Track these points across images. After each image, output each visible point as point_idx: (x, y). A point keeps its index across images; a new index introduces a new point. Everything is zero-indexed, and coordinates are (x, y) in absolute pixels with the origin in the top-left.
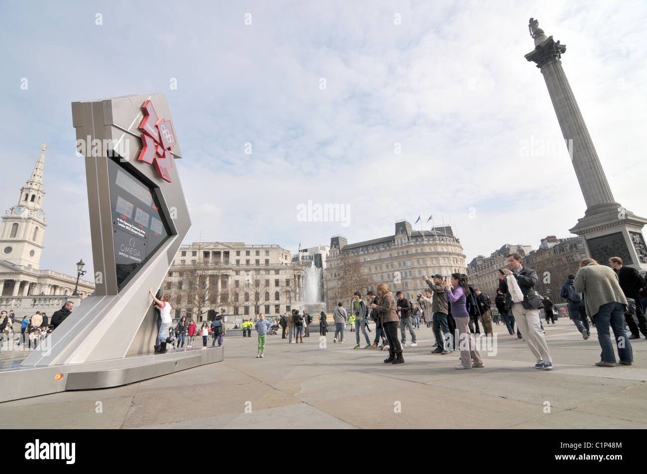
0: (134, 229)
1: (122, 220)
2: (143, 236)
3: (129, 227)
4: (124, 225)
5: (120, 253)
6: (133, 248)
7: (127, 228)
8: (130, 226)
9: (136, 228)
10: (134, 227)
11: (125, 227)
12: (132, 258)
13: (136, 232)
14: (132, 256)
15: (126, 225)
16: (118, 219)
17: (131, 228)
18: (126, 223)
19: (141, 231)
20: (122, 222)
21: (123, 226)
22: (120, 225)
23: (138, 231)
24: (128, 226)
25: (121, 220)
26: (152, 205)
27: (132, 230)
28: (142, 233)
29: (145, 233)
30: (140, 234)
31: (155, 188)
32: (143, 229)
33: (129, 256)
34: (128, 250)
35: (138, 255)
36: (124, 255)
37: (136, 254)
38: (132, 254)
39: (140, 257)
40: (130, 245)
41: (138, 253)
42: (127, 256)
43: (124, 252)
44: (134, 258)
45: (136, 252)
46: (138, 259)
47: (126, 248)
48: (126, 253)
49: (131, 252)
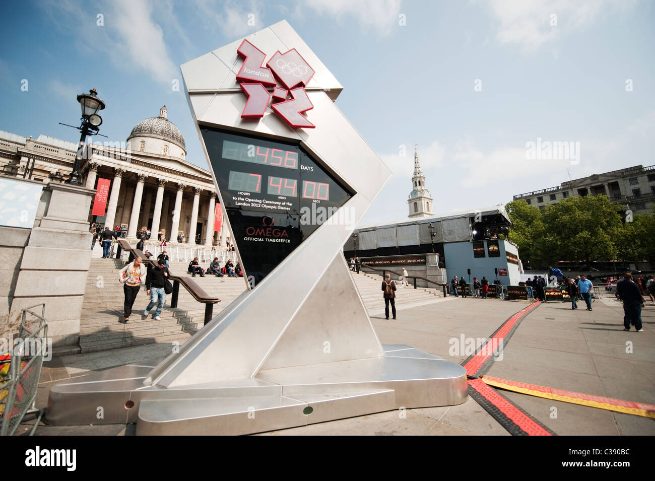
0: (268, 204)
1: (242, 198)
2: (287, 209)
3: (258, 203)
4: (247, 202)
5: (246, 239)
6: (270, 227)
7: (253, 205)
8: (260, 202)
9: (270, 202)
10: (267, 202)
11: (249, 205)
12: (271, 240)
13: (272, 207)
14: (272, 238)
15: (251, 202)
16: (236, 199)
17: (262, 203)
18: (250, 200)
19: (284, 204)
20: (243, 199)
21: (244, 204)
22: (239, 204)
23: (277, 205)
24: (253, 202)
25: (240, 199)
26: (299, 167)
27: (265, 206)
28: (286, 206)
29: (291, 205)
30: (282, 208)
31: (301, 144)
32: (286, 201)
33: (265, 240)
34: (261, 231)
35: (282, 235)
36: (254, 239)
37: (280, 234)
38: (270, 236)
39: (288, 236)
40: (265, 225)
41: (281, 232)
42: (260, 240)
43: (254, 236)
44: (276, 240)
45: (279, 232)
46: (284, 240)
47: (258, 230)
48: (258, 236)
49: (268, 234)
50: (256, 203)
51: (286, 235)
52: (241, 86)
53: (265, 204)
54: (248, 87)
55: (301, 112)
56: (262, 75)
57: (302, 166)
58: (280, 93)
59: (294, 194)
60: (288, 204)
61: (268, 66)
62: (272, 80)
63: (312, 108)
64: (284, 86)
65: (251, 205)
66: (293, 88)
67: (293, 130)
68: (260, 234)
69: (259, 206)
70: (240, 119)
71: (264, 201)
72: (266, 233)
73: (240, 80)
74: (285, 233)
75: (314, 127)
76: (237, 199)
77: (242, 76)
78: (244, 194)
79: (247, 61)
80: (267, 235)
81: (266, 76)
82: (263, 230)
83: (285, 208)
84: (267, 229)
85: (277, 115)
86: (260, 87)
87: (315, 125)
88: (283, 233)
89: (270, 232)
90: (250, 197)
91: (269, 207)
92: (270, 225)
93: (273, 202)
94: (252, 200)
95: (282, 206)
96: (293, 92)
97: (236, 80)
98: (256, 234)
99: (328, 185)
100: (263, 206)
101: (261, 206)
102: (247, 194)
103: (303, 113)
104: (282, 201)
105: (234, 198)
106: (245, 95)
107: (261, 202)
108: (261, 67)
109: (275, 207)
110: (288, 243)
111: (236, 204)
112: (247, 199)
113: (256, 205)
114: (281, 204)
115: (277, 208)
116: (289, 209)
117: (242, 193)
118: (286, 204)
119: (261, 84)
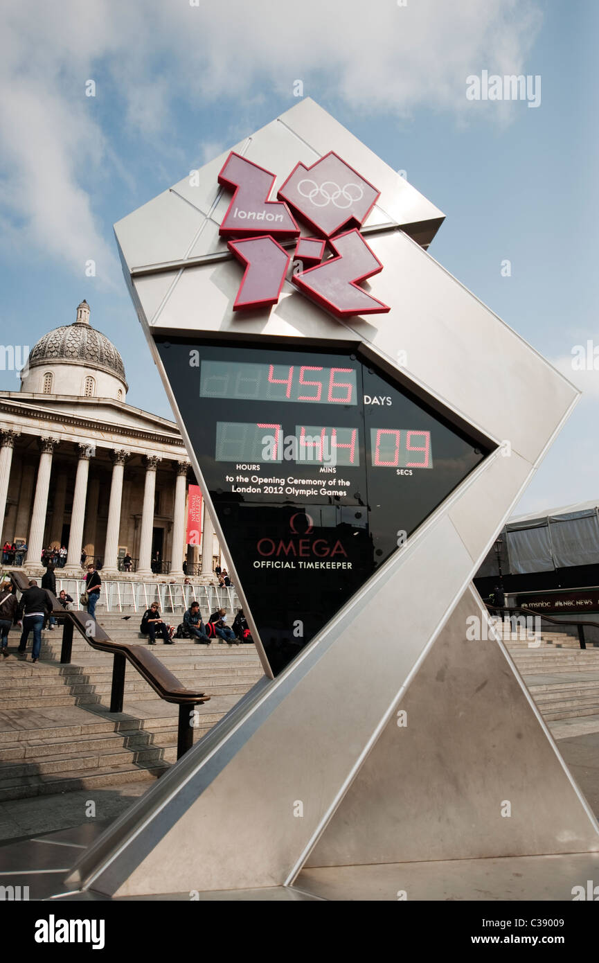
0: (298, 487)
1: (244, 477)
2: (341, 494)
3: (278, 485)
4: (255, 486)
5: (259, 564)
6: (307, 537)
7: (268, 490)
9: (303, 482)
10: (296, 482)
11: (259, 490)
12: (310, 565)
13: (308, 493)
15: (264, 484)
16: (231, 479)
17: (287, 485)
18: (260, 481)
19: (332, 483)
20: (247, 480)
21: (250, 490)
22: (239, 490)
23: (318, 487)
24: (268, 485)
25: (240, 478)
26: (360, 399)
27: (293, 490)
28: (337, 488)
29: (348, 484)
30: (330, 493)
31: (360, 349)
32: (338, 476)
33: (297, 565)
34: (287, 547)
35: (334, 552)
36: (275, 565)
37: (328, 550)
38: (308, 555)
39: (346, 555)
40: (295, 532)
41: (331, 546)
42: (287, 565)
43: (273, 559)
44: (322, 565)
45: (325, 545)
46: (339, 564)
47: (281, 544)
48: (285, 559)
49: (304, 551)
50: (274, 485)
51: (343, 552)
52: (230, 247)
53: (292, 486)
54: (242, 247)
55: (355, 283)
56: (270, 217)
57: (365, 397)
58: (309, 248)
59: (353, 460)
60: (341, 482)
61: (281, 198)
62: (289, 225)
63: (379, 271)
64: (316, 233)
65: (263, 490)
66: (337, 233)
67: (341, 322)
68: (287, 551)
69: (281, 492)
70: (231, 314)
71: (291, 480)
72: (297, 552)
73: (227, 235)
74: (339, 549)
75: (386, 310)
76: (235, 479)
77: (230, 226)
78: (247, 467)
79: (239, 195)
80: (301, 555)
81: (279, 219)
82: (291, 544)
83: (335, 493)
84: (301, 542)
85: (306, 297)
86: (267, 244)
87: (388, 305)
88: (335, 548)
89: (308, 548)
90: (260, 474)
91: (302, 491)
92: (307, 533)
93: (309, 482)
94: (266, 480)
95: (328, 488)
96: (336, 243)
97: (219, 237)
98: (278, 554)
99: (427, 434)
100: (289, 490)
101: (284, 491)
102: (254, 467)
103: (361, 283)
104: (328, 476)
105: (227, 477)
106: (237, 263)
107: (283, 483)
108: (267, 203)
109: (314, 492)
110: (347, 570)
111: (233, 491)
112: (255, 479)
113: (274, 490)
114: (327, 483)
115: (319, 492)
116: (345, 495)
117: (244, 467)
118: (337, 483)
119: (270, 236)
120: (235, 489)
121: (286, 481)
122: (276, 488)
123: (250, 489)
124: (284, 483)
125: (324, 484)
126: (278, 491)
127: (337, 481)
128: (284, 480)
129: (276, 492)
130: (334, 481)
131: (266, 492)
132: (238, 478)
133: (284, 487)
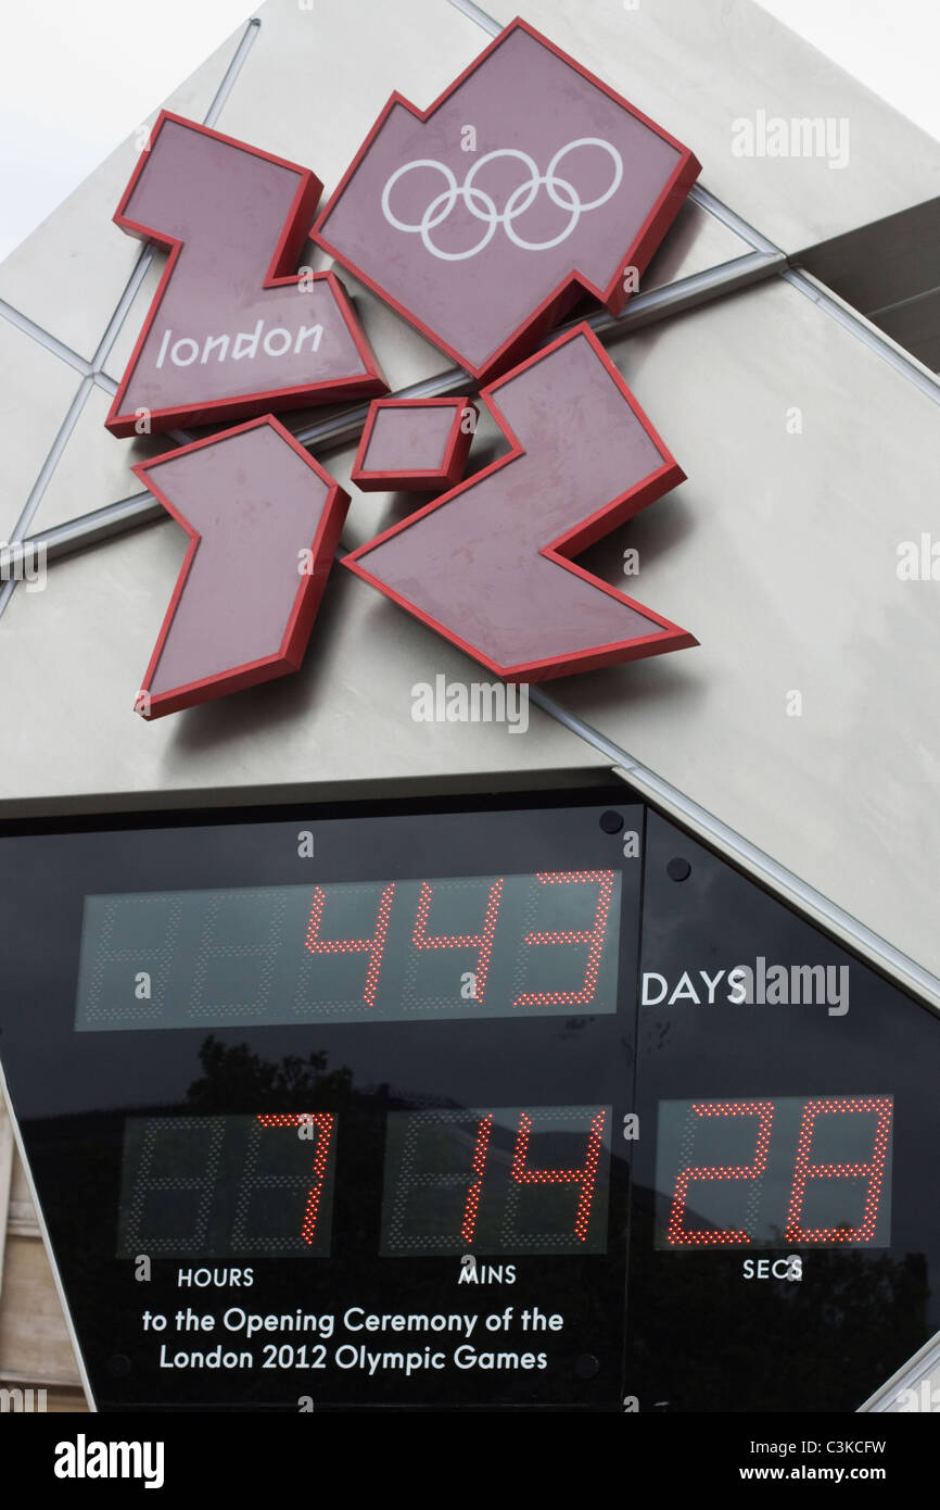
0: (380, 1342)
1: (200, 1313)
2: (527, 1361)
3: (310, 1338)
4: (236, 1342)
7: (278, 1357)
8: (326, 1326)
9: (398, 1323)
10: (372, 1323)
11: (246, 1358)
13: (411, 1362)
15: (263, 1337)
16: (153, 1321)
17: (341, 1335)
18: (252, 1324)
19: (499, 1322)
20: (208, 1323)
21: (218, 1359)
22: (184, 1360)
23: (448, 1341)
24: (279, 1338)
25: (186, 1319)
27: (360, 1356)
28: (517, 1339)
29: (556, 1322)
30: (489, 1361)
32: (518, 1298)
50: (296, 1338)
53: (359, 1339)
55: (559, 550)
59: (585, 1231)
60: (533, 1319)
65: (260, 1358)
69: (317, 1365)
71: (355, 1319)
76: (172, 1322)
78: (213, 1278)
81: (308, 342)
83: (507, 1358)
90: (256, 1301)
91: (392, 1358)
93: (418, 1321)
94: (271, 1323)
95: (484, 1341)
100: (347, 1357)
101: (329, 1360)
102: (234, 1277)
104: (484, 1299)
105: (147, 1317)
107: (328, 1333)
109: (434, 1361)
111: (163, 1364)
112: (235, 1319)
113: (297, 1358)
114: (480, 1325)
115: (449, 1361)
116: (543, 1365)
117: (203, 1278)
118: (516, 1322)
119: (271, 418)
120: (169, 1359)
121: (339, 1324)
122: (302, 1350)
123: (218, 1355)
124: (331, 1328)
125: (470, 1327)
126: (311, 1358)
127: (517, 1315)
128: (331, 1319)
129: (303, 1365)
130: (507, 1317)
131: (268, 1365)
132: (180, 1317)
133: (332, 1345)
